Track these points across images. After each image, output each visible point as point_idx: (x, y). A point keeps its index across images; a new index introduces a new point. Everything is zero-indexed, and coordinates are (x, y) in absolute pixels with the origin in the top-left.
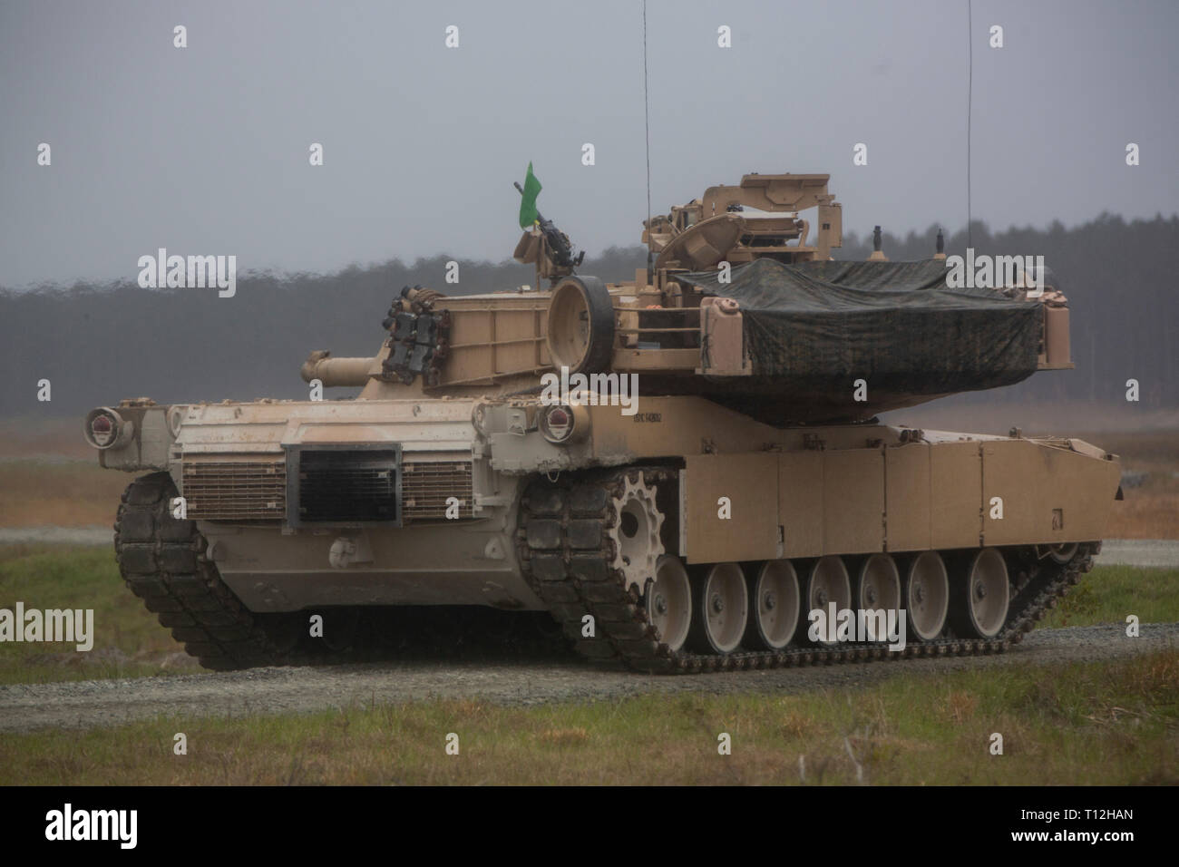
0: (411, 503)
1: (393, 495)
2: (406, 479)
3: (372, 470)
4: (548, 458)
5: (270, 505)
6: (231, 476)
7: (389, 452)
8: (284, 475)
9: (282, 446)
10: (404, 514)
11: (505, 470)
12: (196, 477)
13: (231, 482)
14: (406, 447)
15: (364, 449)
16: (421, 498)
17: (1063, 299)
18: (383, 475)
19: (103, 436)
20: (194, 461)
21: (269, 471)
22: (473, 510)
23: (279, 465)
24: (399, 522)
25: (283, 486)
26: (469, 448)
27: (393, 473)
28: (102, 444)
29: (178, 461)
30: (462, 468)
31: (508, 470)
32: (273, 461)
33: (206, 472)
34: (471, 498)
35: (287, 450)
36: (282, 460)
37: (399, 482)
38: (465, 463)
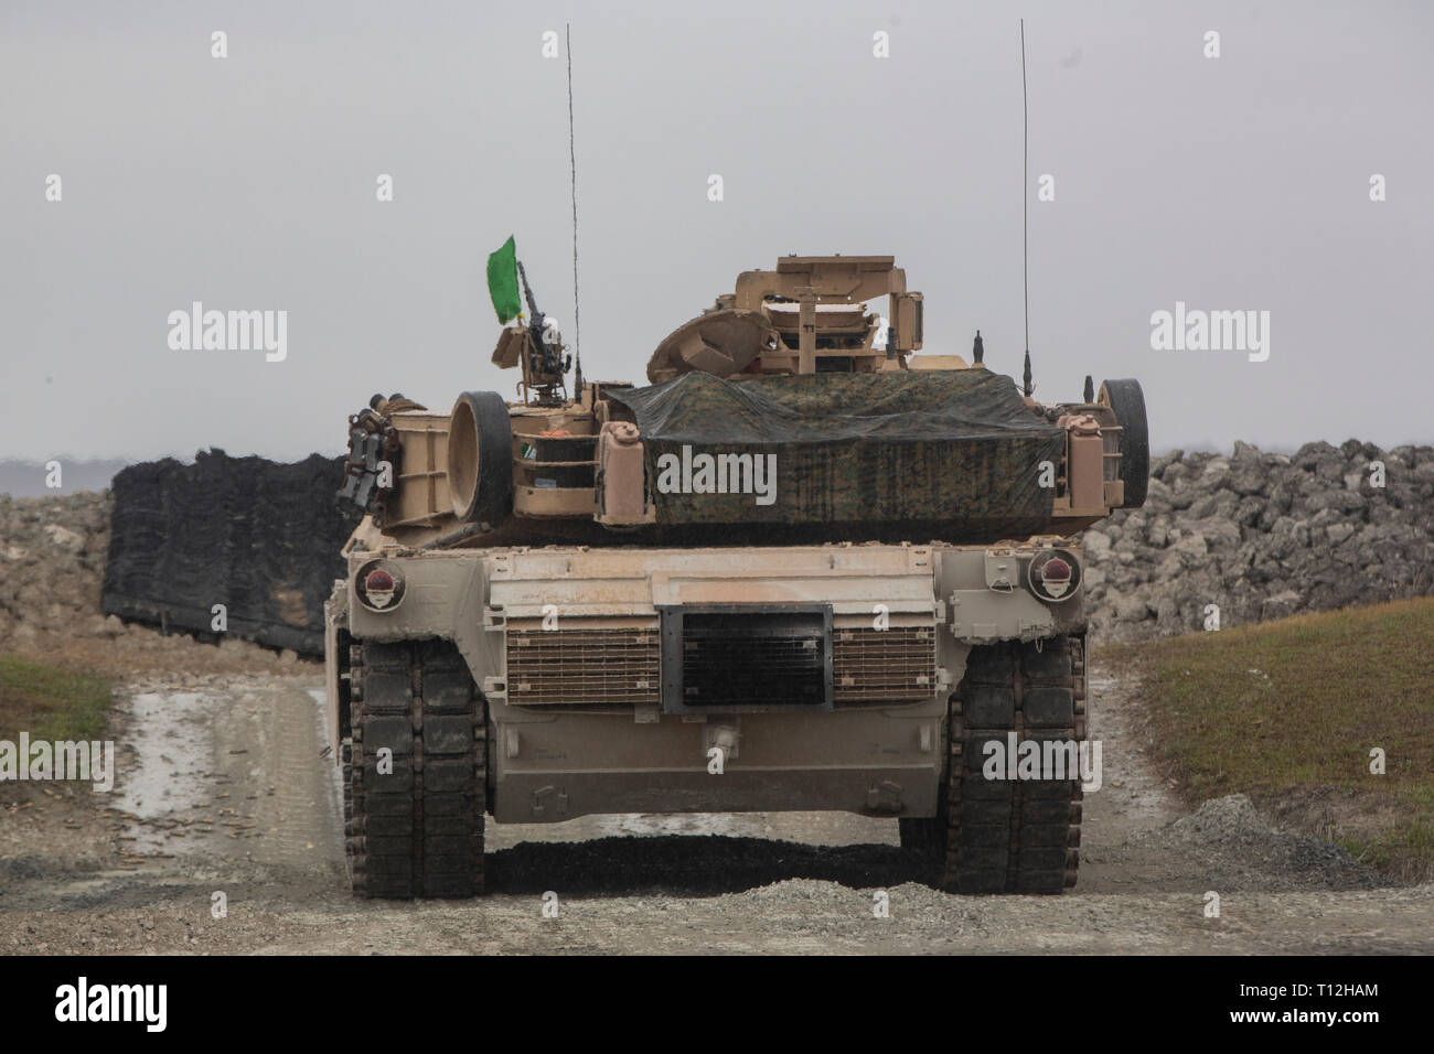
0: (847, 681)
1: (821, 670)
2: (839, 650)
3: (791, 639)
4: (1038, 623)
5: (640, 684)
6: (579, 647)
7: (815, 615)
8: (657, 646)
9: (656, 608)
10: (835, 694)
11: (973, 638)
12: (529, 648)
13: (580, 654)
14: (838, 609)
15: (777, 611)
16: (861, 674)
17: (1095, 425)
18: (811, 644)
19: (381, 596)
20: (523, 629)
21: (640, 640)
22: (936, 689)
23: (653, 632)
24: (829, 705)
25: (657, 659)
26: (931, 609)
27: (820, 642)
28: (379, 607)
29: (499, 628)
30: (925, 635)
31: (978, 638)
32: (641, 627)
33: (543, 642)
34: (932, 673)
35: (663, 612)
36: (654, 625)
37: (828, 653)
38: (925, 629)
